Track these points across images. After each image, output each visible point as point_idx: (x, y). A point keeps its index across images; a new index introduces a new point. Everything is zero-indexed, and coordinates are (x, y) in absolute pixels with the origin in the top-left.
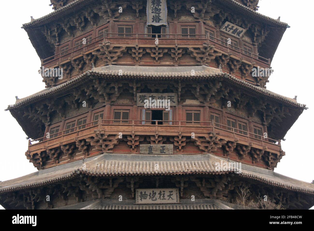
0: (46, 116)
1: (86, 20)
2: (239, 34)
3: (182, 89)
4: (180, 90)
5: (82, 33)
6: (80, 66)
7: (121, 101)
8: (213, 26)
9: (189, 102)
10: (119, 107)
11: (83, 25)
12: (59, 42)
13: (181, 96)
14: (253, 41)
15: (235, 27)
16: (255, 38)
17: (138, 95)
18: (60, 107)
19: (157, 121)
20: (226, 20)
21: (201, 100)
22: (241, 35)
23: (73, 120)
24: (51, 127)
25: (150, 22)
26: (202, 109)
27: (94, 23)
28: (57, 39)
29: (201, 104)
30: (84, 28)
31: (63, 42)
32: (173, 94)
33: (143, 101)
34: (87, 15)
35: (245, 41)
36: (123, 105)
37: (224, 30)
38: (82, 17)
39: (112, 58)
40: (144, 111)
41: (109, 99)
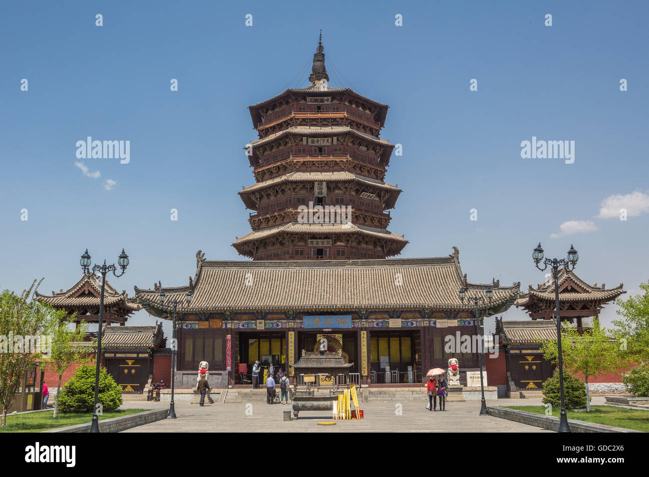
0: (254, 248)
1: (277, 191)
2: (371, 197)
3: (335, 237)
4: (333, 238)
6: (274, 220)
7: (299, 244)
8: (355, 195)
9: (338, 244)
10: (298, 247)
11: (275, 194)
13: (335, 240)
14: (380, 200)
15: (369, 194)
16: (381, 198)
17: (309, 240)
18: (263, 244)
19: (320, 257)
20: (363, 191)
21: (346, 242)
22: (372, 198)
23: (271, 252)
24: (257, 254)
25: (316, 194)
26: (346, 248)
27: (282, 194)
28: (259, 200)
29: (346, 245)
30: (275, 196)
31: (262, 202)
32: (329, 240)
33: (312, 244)
34: (278, 189)
35: (375, 200)
36: (300, 246)
37: (362, 197)
38: (275, 190)
39: (293, 217)
40: (312, 249)
41: (292, 242)
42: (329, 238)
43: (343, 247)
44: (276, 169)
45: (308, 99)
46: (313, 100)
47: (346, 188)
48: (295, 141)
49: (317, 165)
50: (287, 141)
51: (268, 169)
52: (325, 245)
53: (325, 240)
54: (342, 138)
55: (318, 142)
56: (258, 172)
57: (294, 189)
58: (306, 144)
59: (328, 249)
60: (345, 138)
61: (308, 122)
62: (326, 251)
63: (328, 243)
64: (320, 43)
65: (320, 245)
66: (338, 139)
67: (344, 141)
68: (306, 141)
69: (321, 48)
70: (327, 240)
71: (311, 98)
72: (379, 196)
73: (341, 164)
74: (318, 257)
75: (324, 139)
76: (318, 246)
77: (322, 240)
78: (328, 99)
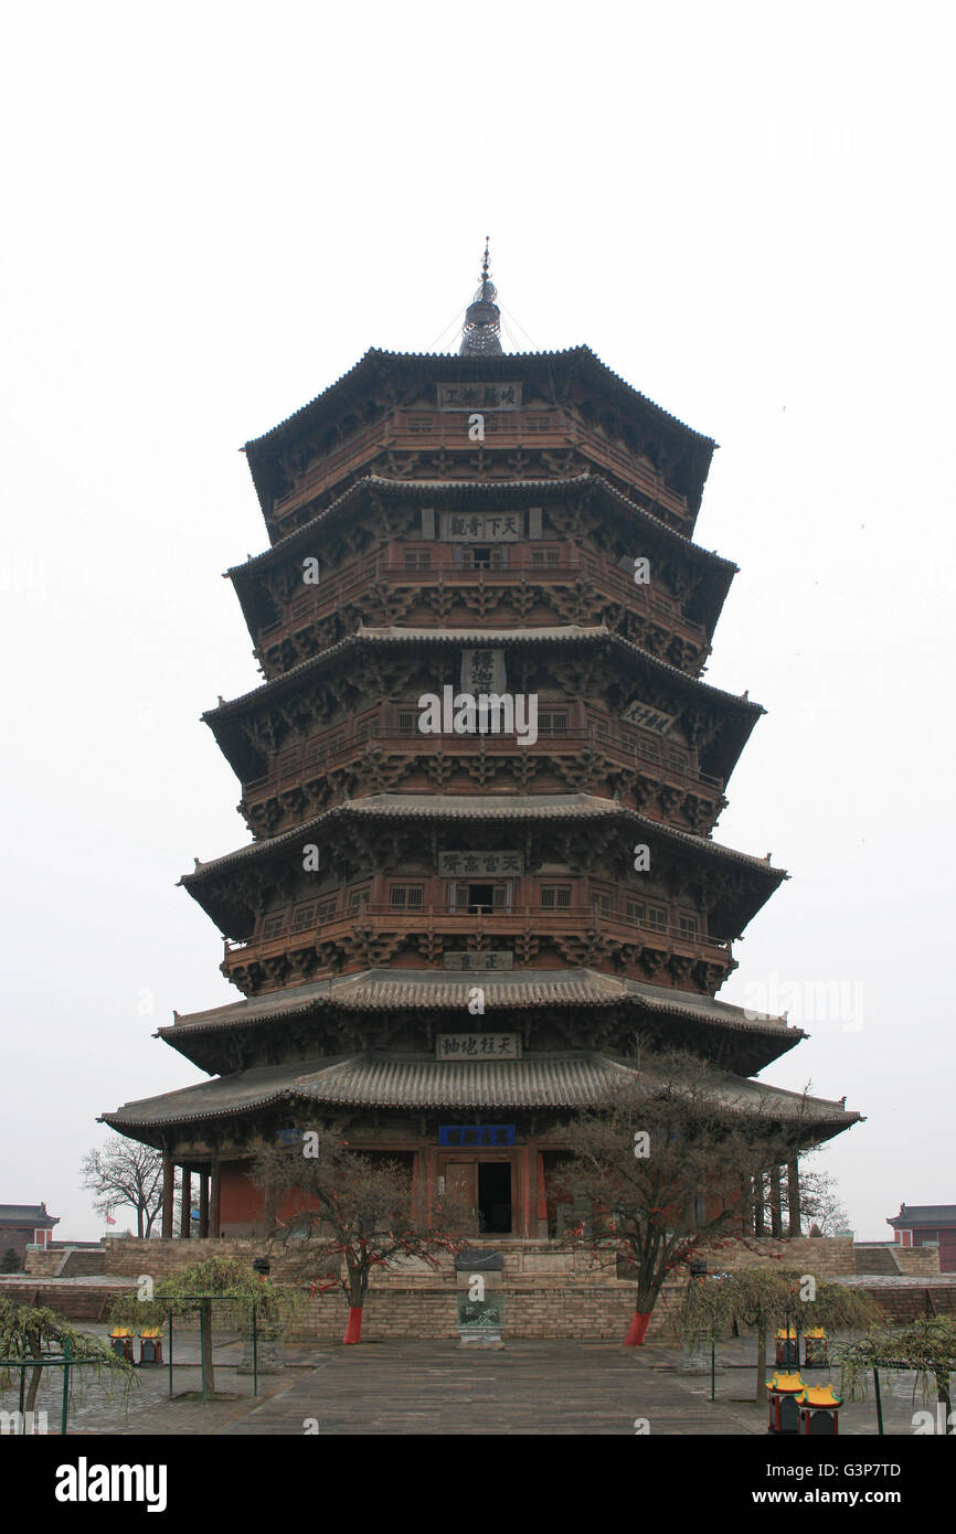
0: (255, 897)
1: (331, 698)
2: (659, 727)
3: (534, 842)
4: (530, 844)
5: (326, 728)
6: (320, 797)
7: (406, 868)
8: (606, 709)
9: (547, 868)
10: (404, 880)
11: (325, 710)
12: (277, 747)
13: (533, 855)
14: (690, 742)
15: (654, 712)
16: (694, 736)
17: (442, 854)
19: (479, 907)
20: (634, 698)
21: (574, 864)
22: (664, 729)
23: (309, 904)
24: (266, 918)
26: (574, 883)
27: (349, 706)
28: (273, 741)
29: (574, 873)
30: (328, 717)
31: (284, 747)
32: (515, 853)
33: (452, 868)
34: (332, 689)
35: (672, 742)
36: (409, 876)
37: (630, 719)
38: (324, 695)
39: (386, 779)
40: (453, 887)
41: (381, 863)
42: (513, 848)
43: (566, 882)
44: (329, 632)
45: (442, 392)
46: (457, 397)
47: (576, 679)
48: (394, 527)
49: (471, 605)
50: (367, 527)
51: (303, 632)
52: (498, 873)
53: (499, 854)
54: (561, 516)
55: (474, 530)
56: (271, 652)
57: (390, 681)
58: (433, 537)
59: (510, 886)
60: (572, 516)
61: (442, 466)
62: (502, 894)
63: (510, 863)
64: (485, 276)
65: (482, 872)
66: (545, 518)
67: (568, 526)
68: (432, 525)
69: (487, 289)
70: (509, 853)
71: (452, 386)
72: (684, 725)
73: (556, 599)
74: (473, 911)
75: (495, 516)
76: (473, 874)
77: (487, 854)
78: (512, 392)
